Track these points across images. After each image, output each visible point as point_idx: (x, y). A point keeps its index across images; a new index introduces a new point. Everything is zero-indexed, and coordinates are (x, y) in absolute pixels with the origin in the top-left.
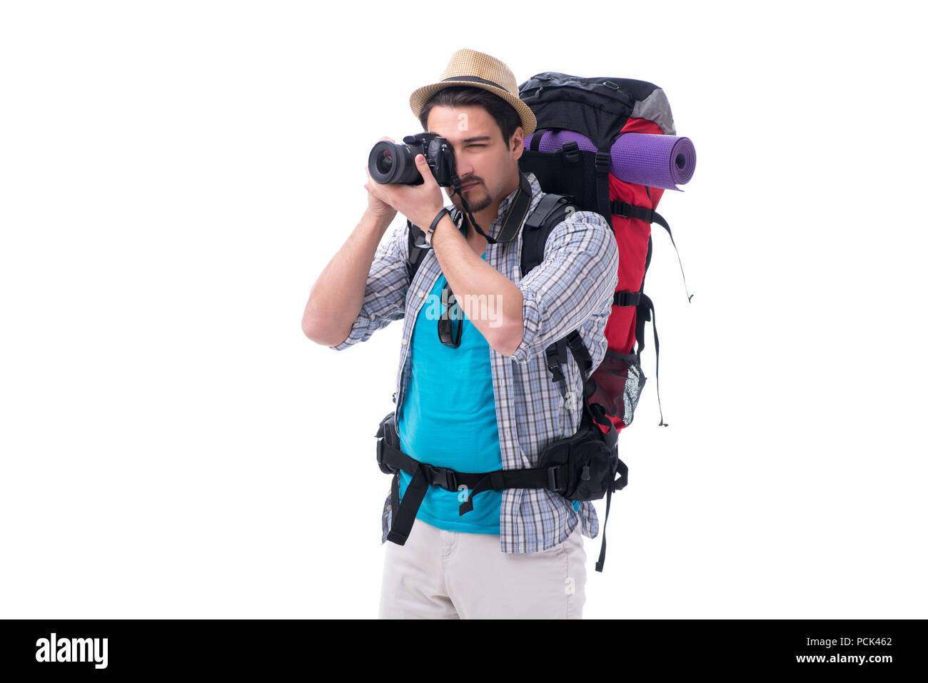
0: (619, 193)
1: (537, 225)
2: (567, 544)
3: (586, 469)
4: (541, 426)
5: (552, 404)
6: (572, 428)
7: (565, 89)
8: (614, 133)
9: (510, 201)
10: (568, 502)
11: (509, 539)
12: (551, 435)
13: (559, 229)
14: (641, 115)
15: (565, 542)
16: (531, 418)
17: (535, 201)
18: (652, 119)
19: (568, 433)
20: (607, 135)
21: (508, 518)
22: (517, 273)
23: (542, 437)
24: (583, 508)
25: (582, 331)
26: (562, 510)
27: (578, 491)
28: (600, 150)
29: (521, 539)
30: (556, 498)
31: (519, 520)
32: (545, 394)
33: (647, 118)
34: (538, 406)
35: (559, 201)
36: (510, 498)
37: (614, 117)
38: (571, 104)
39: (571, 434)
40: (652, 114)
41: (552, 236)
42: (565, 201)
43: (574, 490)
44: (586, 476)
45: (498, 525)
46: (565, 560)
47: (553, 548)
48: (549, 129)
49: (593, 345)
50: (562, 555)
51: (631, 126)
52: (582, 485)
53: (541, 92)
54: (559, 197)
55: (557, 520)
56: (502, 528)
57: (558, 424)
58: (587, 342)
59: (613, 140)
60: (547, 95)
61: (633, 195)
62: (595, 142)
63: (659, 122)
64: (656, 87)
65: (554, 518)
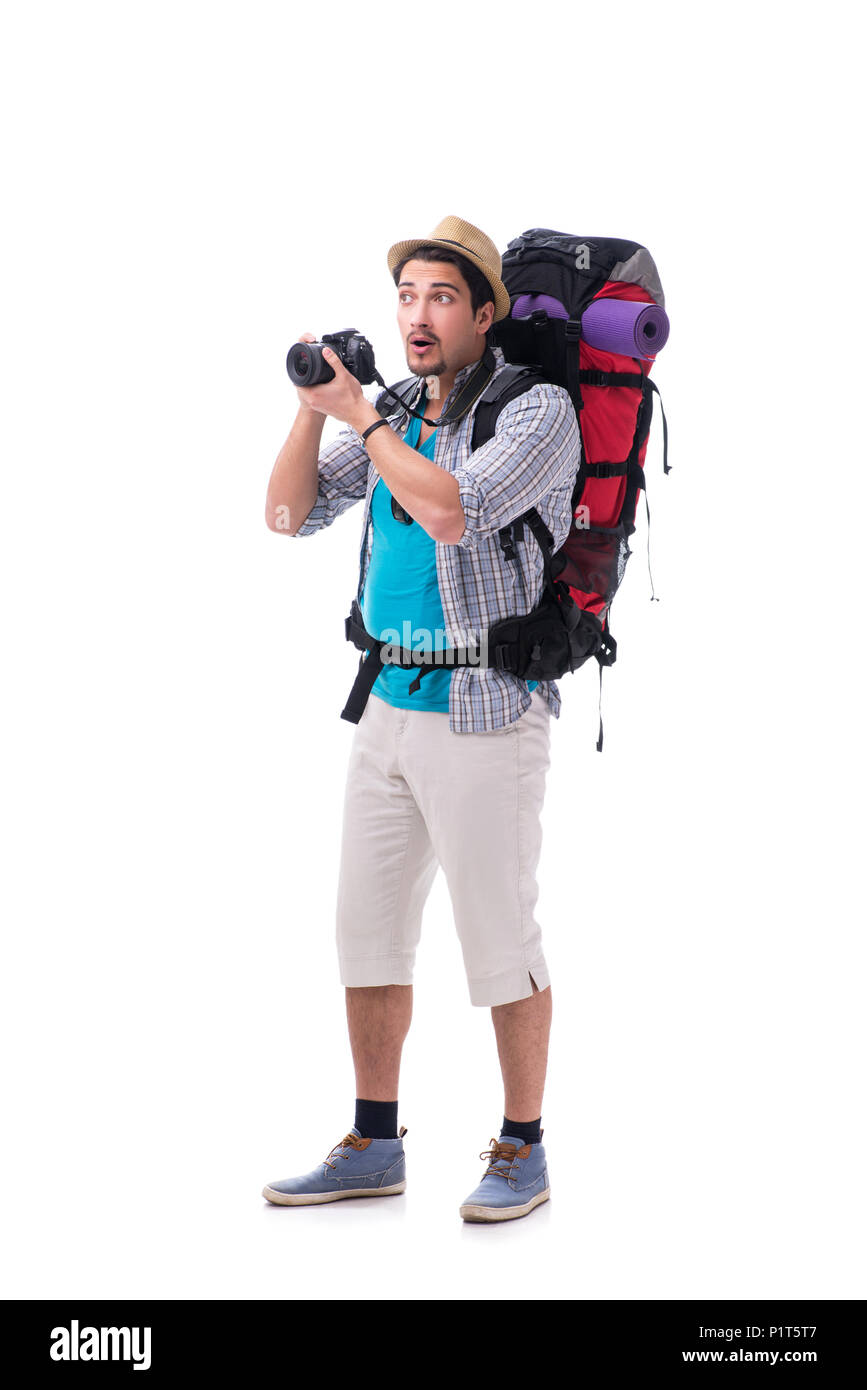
0: (595, 362)
1: (491, 401)
2: (518, 723)
3: (537, 648)
4: (493, 607)
5: (505, 585)
6: (526, 607)
7: (545, 251)
8: (588, 298)
9: (469, 371)
10: (521, 682)
11: (457, 718)
12: (504, 615)
13: (512, 406)
14: (619, 278)
15: (517, 722)
16: (482, 598)
17: (497, 374)
18: (634, 280)
19: (521, 612)
20: (581, 300)
21: (457, 696)
22: (465, 452)
23: (494, 617)
24: (543, 688)
25: (539, 509)
26: (513, 689)
27: (529, 671)
28: (572, 318)
29: (469, 718)
30: (508, 677)
31: (467, 698)
32: (497, 575)
33: (627, 281)
34: (490, 585)
35: (521, 373)
36: (459, 677)
37: (589, 282)
38: (552, 266)
39: (525, 614)
40: (632, 276)
41: (504, 412)
42: (527, 372)
43: (525, 670)
44: (536, 656)
45: (447, 702)
46: (515, 740)
47: (503, 728)
48: (525, 293)
49: (552, 522)
50: (513, 734)
51: (608, 291)
52: (533, 665)
53: (522, 253)
54: (521, 368)
55: (506, 699)
56: (451, 706)
57: (511, 604)
58: (545, 519)
59: (585, 307)
60: (528, 255)
61: (612, 362)
62: (567, 308)
63: (642, 284)
64: (640, 247)
65: (503, 697)
